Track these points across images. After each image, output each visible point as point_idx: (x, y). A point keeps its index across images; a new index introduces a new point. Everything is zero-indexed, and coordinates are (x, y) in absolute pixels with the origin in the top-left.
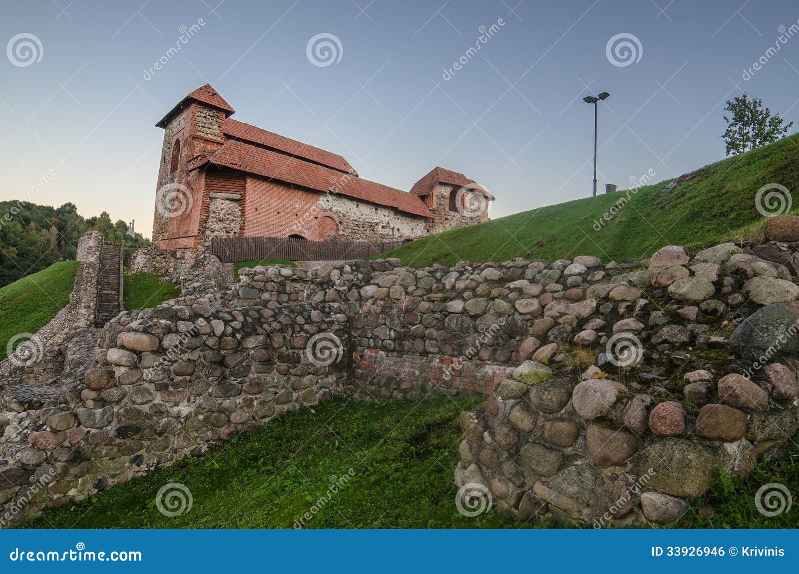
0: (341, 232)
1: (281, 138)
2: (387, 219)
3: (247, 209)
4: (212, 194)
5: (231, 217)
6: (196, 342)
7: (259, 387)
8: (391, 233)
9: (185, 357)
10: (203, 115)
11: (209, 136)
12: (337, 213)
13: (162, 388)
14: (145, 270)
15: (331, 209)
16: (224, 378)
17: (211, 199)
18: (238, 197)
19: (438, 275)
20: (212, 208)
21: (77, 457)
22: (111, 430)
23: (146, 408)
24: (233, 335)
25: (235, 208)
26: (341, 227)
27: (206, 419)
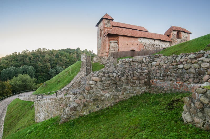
0: (145, 48)
1: (126, 24)
2: (158, 43)
3: (119, 44)
4: (110, 41)
5: (115, 47)
6: (109, 79)
7: (125, 90)
8: (159, 47)
9: (107, 82)
10: (106, 22)
11: (108, 27)
12: (143, 43)
13: (102, 90)
14: (96, 62)
15: (141, 42)
16: (116, 87)
17: (110, 43)
18: (117, 41)
19: (175, 58)
20: (111, 45)
21: (85, 105)
22: (91, 99)
23: (99, 95)
24: (118, 77)
25: (116, 44)
26: (145, 46)
27: (113, 98)
